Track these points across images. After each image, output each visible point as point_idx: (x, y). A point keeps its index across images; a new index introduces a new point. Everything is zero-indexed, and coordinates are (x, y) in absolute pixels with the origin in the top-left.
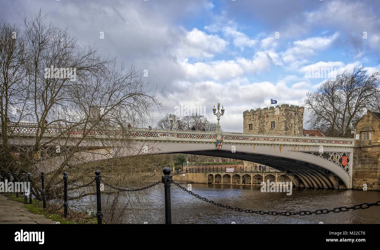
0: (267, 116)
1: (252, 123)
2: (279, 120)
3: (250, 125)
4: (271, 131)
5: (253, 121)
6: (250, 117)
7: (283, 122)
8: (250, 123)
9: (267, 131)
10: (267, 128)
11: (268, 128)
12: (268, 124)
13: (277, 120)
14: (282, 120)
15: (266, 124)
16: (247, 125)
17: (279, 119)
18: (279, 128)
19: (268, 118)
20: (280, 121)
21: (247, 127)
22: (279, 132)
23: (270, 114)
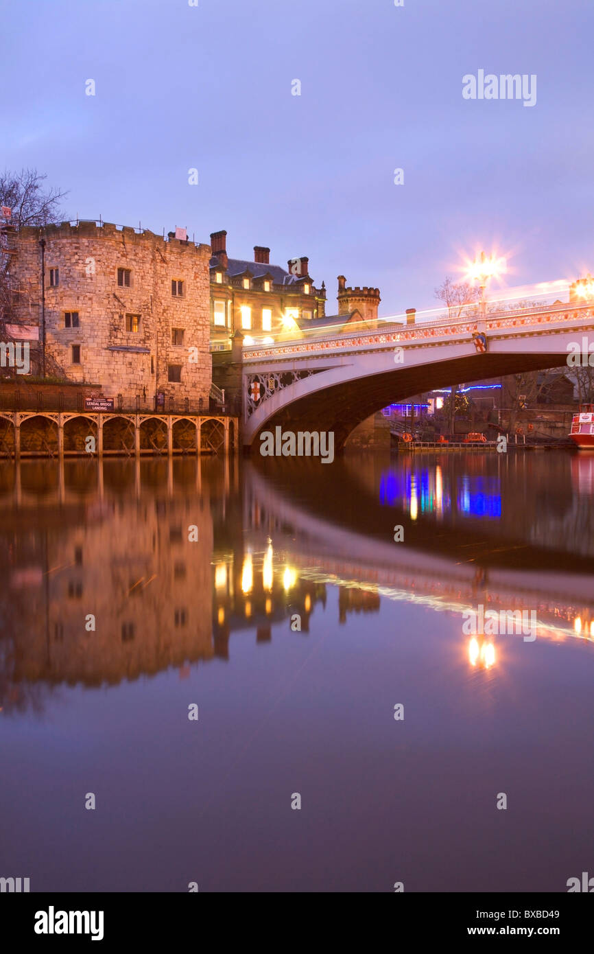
0: (164, 260)
1: (131, 267)
2: (198, 280)
3: (121, 270)
4: (175, 303)
5: (134, 263)
6: (122, 245)
7: (206, 287)
8: (125, 266)
9: (163, 301)
10: (165, 293)
11: (167, 292)
12: (165, 283)
13: (193, 278)
14: (205, 282)
15: (160, 281)
16: (114, 268)
17: (196, 277)
18: (196, 300)
19: (165, 265)
20: (199, 284)
21: (113, 274)
22: (196, 311)
23: (173, 258)
